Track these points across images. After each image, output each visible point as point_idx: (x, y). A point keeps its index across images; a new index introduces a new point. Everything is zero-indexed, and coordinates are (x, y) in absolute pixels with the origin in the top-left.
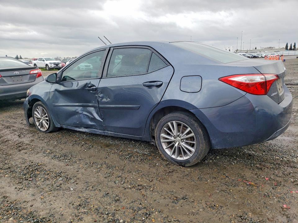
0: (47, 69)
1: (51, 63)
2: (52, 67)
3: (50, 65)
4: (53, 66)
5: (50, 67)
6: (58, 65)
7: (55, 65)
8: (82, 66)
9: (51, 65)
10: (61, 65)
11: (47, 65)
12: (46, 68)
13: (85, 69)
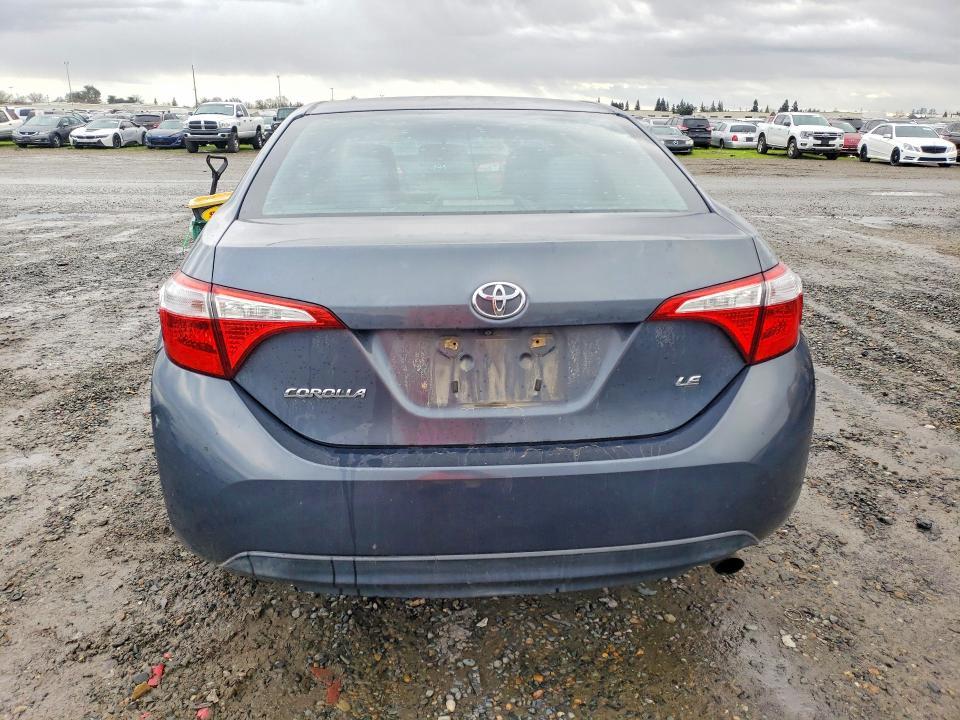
0: (791, 152)
1: (806, 135)
2: (807, 147)
3: (800, 140)
4: (811, 142)
5: (799, 146)
6: (831, 142)
7: (819, 142)
8: (910, 148)
9: (805, 141)
10: (842, 142)
11: (792, 139)
12: (787, 149)
13: (921, 159)
